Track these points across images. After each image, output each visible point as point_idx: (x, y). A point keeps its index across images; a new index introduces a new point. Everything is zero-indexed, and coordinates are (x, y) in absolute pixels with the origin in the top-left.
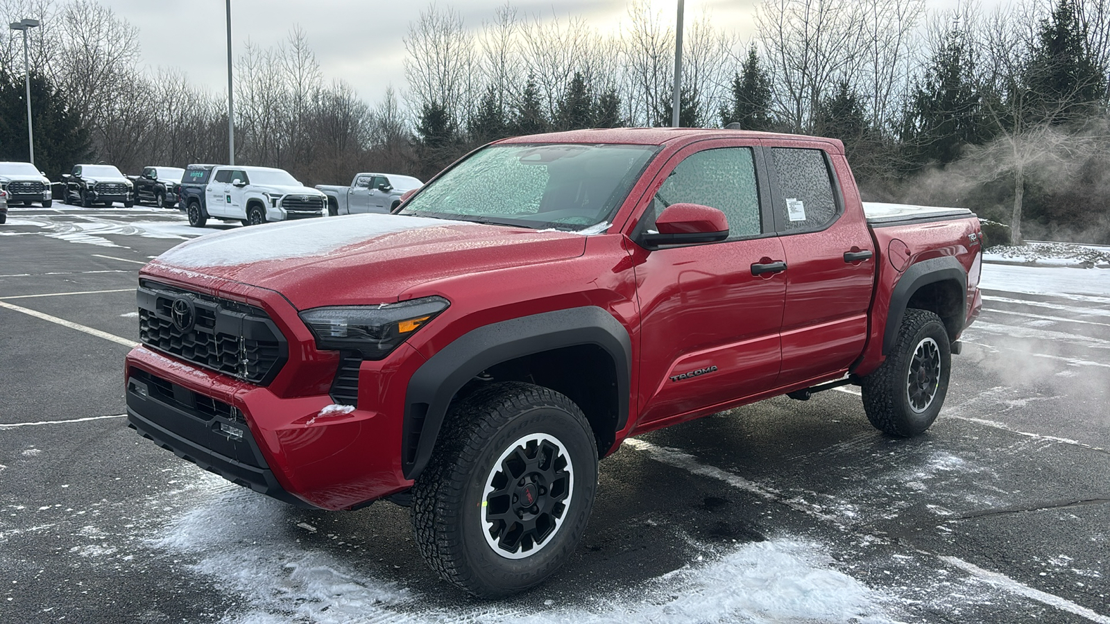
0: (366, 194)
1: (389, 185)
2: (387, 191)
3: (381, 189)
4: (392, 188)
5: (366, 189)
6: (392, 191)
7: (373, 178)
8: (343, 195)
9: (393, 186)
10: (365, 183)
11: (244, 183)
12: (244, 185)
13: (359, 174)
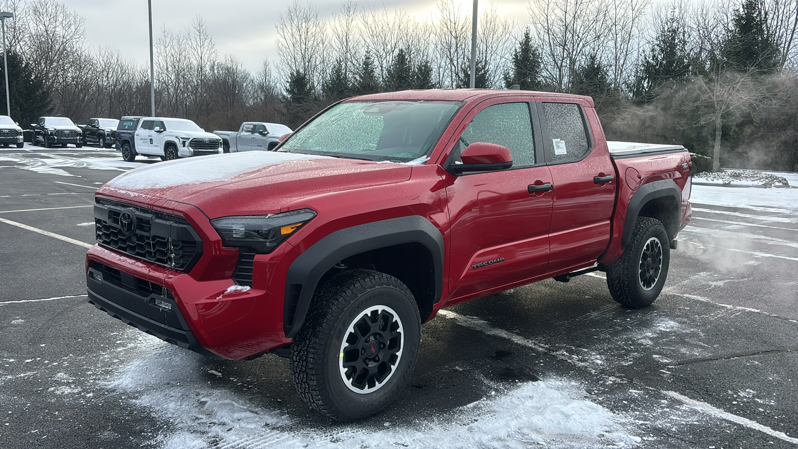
0: (250, 137)
1: (266, 130)
2: (265, 135)
3: (261, 133)
4: (269, 133)
5: (250, 133)
6: (269, 135)
7: (255, 126)
8: (233, 138)
9: (269, 132)
10: (249, 129)
11: (162, 130)
12: (162, 131)
13: (244, 123)
